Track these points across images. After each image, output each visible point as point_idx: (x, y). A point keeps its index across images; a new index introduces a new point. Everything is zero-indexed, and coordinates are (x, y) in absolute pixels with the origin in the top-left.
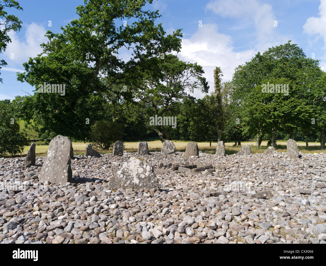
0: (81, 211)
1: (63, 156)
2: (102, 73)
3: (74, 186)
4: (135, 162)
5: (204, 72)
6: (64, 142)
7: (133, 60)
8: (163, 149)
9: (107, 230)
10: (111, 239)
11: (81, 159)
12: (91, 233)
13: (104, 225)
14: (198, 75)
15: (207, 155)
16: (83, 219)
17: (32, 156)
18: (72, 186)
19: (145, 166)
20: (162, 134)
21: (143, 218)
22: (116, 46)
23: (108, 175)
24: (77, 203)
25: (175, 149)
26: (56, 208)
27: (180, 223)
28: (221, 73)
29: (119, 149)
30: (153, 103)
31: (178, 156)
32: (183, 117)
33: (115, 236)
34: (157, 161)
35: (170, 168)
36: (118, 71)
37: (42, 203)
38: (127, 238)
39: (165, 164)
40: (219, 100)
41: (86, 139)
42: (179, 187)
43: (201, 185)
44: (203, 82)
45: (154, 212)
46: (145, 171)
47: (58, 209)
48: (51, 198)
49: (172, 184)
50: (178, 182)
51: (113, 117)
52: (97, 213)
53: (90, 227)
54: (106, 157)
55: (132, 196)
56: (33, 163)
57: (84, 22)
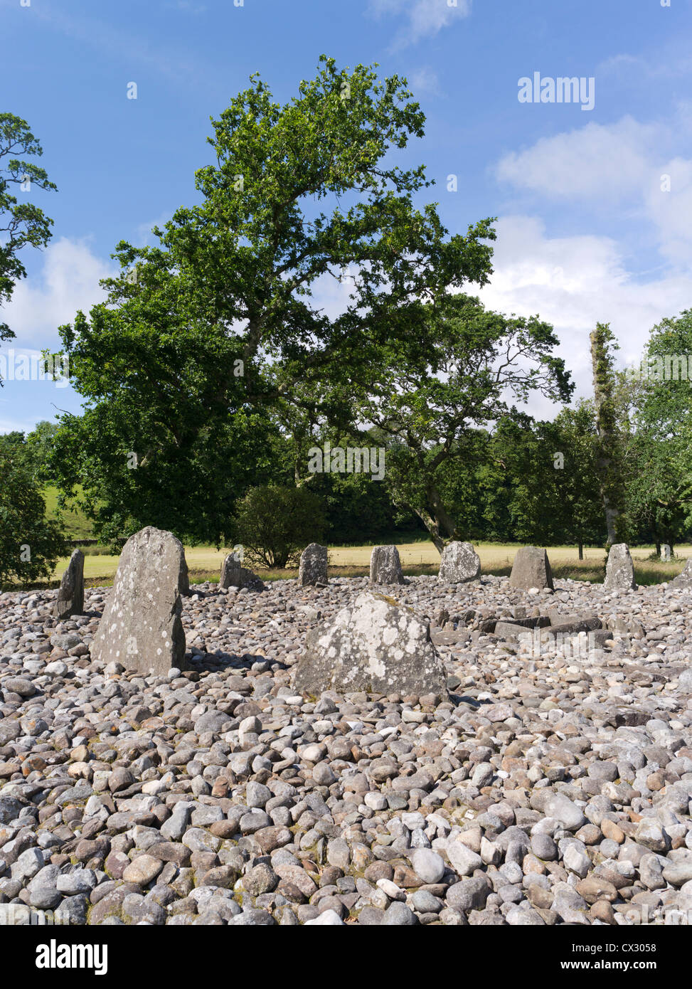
0: (214, 766)
1: (158, 589)
2: (267, 352)
3: (193, 679)
4: (373, 611)
5: (557, 343)
6: (162, 546)
7: (354, 311)
8: (444, 568)
9: (296, 837)
10: (312, 873)
11: (209, 595)
12: (246, 847)
13: (285, 819)
14: (539, 350)
15: (577, 585)
16: (220, 794)
17: (74, 588)
18: (185, 680)
19: (402, 624)
20: (436, 524)
21: (409, 797)
22: (304, 272)
23: (287, 646)
24: (201, 739)
25: (480, 566)
26: (137, 755)
27: (536, 821)
28: (612, 342)
29: (317, 566)
30: (409, 433)
31: (488, 588)
32: (495, 475)
33: (324, 862)
34: (428, 605)
35: (470, 627)
36: (311, 343)
37: (97, 734)
38: (362, 869)
39: (453, 615)
40: (607, 421)
41: (222, 537)
42: (509, 688)
43: (576, 682)
44: (557, 370)
45: (443, 776)
46: (404, 638)
47: (145, 755)
48: (123, 718)
49: (484, 677)
50: (502, 672)
51: (296, 475)
52: (262, 774)
53: (244, 826)
54: (278, 589)
55: (369, 716)
56: (78, 608)
57: (216, 210)
